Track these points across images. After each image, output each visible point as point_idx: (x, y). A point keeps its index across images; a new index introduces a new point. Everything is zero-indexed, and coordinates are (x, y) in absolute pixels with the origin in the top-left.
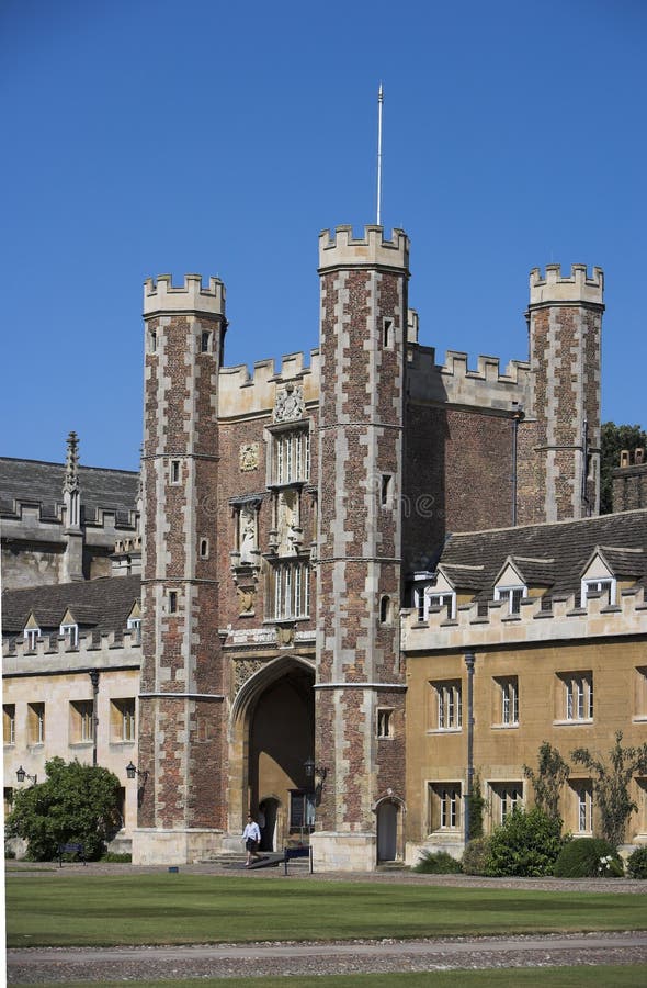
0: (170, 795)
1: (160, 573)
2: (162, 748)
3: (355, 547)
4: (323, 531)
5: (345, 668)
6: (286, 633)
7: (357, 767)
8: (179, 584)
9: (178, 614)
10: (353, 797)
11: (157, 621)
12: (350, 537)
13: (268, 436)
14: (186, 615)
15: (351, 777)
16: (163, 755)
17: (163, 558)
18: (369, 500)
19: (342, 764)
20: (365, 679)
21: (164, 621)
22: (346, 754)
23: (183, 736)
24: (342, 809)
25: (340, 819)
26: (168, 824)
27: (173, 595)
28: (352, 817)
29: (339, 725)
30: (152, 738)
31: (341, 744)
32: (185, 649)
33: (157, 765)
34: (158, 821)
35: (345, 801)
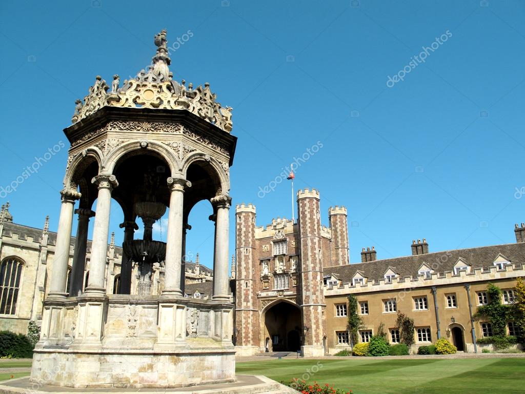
0: (247, 337)
1: (243, 277)
2: (244, 324)
3: (314, 268)
4: (304, 264)
5: (313, 300)
6: (281, 293)
7: (318, 327)
8: (248, 280)
9: (248, 288)
10: (317, 335)
11: (242, 290)
12: (312, 265)
13: (272, 243)
14: (250, 288)
15: (316, 330)
16: (244, 326)
17: (244, 273)
18: (317, 256)
19: (314, 327)
20: (318, 303)
21: (244, 290)
22: (315, 324)
23: (250, 321)
24: (314, 339)
25: (314, 342)
26: (246, 345)
27: (246, 283)
28: (317, 341)
29: (312, 316)
30: (241, 321)
31: (313, 321)
32: (250, 297)
33: (243, 329)
34: (243, 344)
35: (315, 337)
